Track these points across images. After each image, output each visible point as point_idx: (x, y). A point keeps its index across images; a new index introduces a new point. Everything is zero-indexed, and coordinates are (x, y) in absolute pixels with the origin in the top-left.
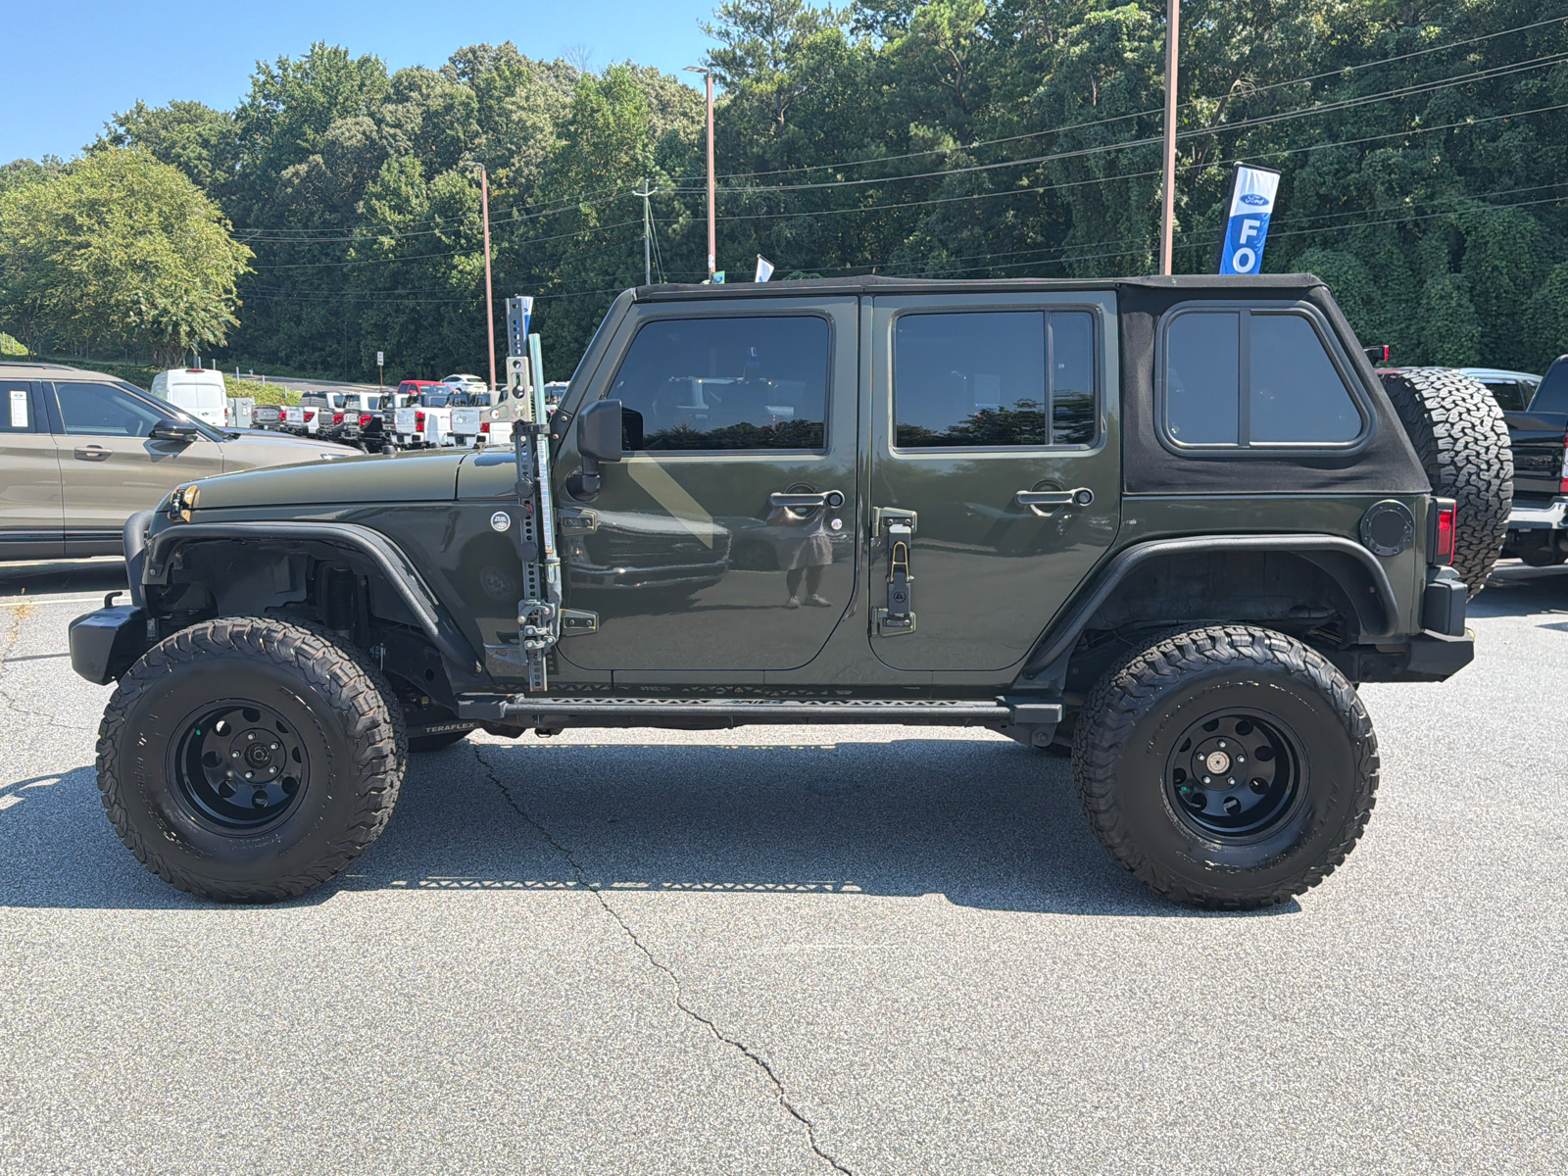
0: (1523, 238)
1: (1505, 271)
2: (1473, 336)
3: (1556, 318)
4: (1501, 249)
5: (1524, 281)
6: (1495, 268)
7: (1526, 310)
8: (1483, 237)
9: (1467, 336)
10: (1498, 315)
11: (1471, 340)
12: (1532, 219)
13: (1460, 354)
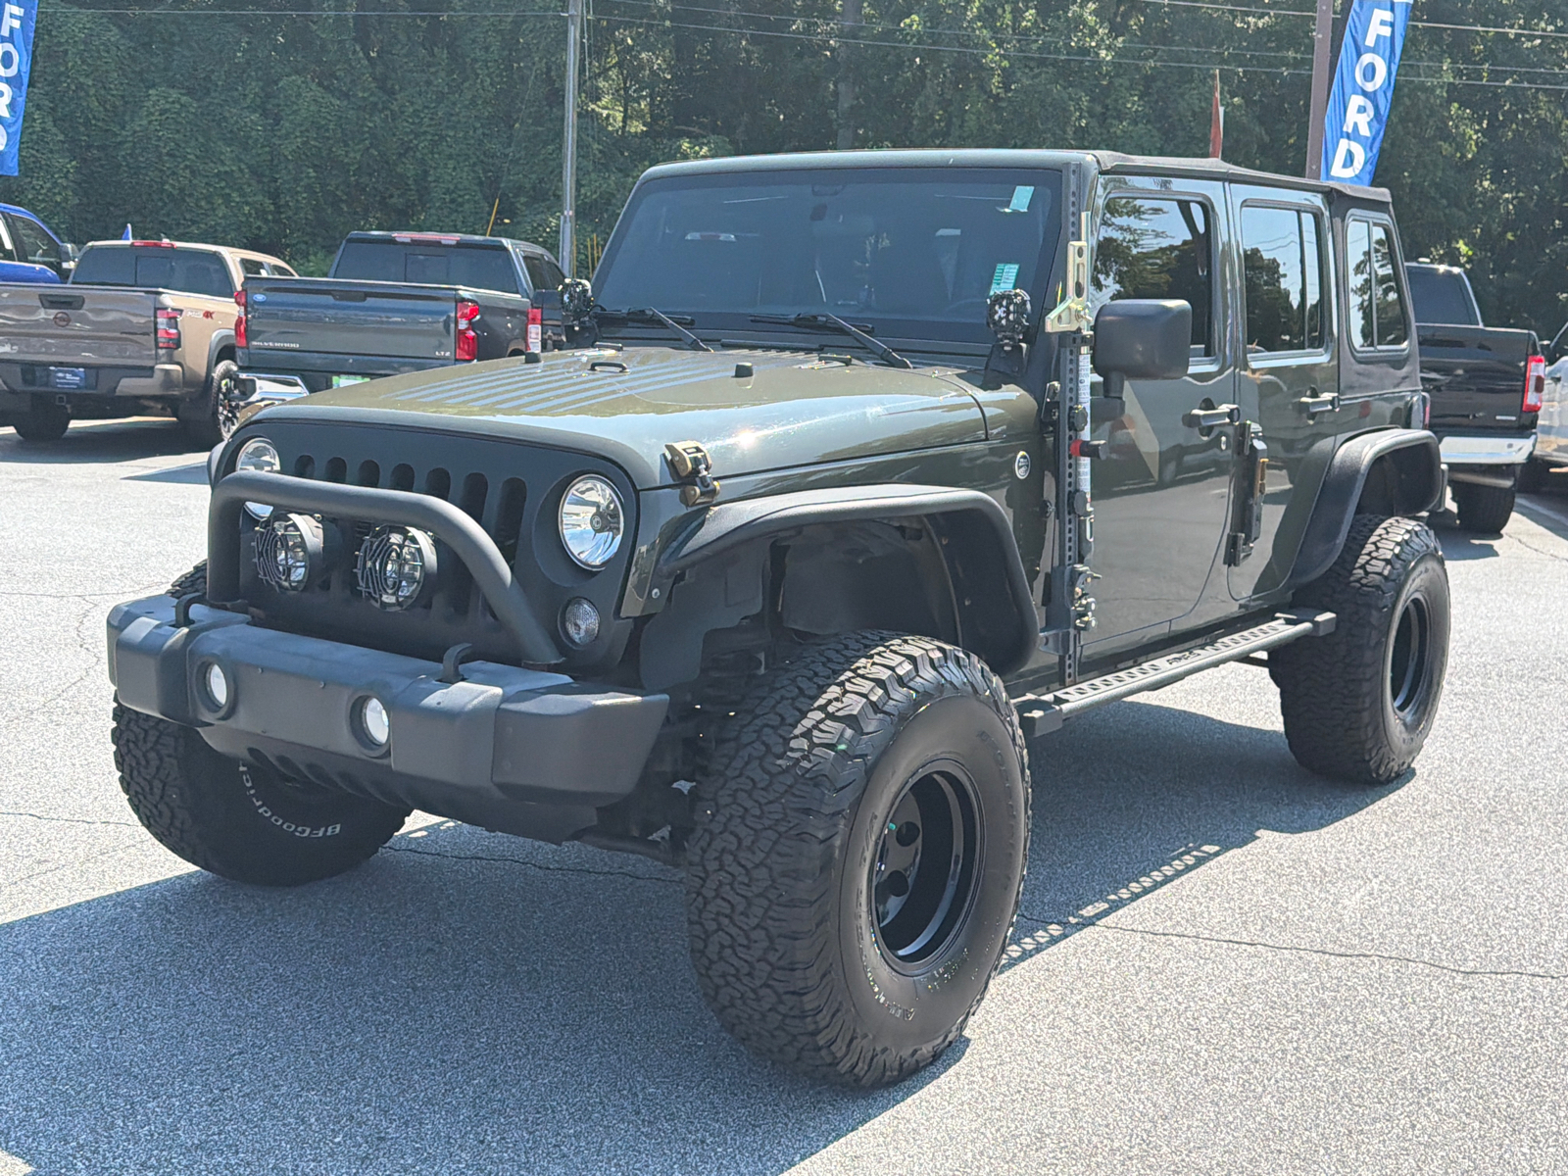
0: (108, 52)
1: (92, 92)
2: (68, 171)
3: (160, 157)
4: (84, 62)
5: (115, 107)
6: (80, 86)
7: (120, 143)
8: (60, 44)
9: (61, 171)
10: (89, 147)
11: (66, 177)
12: (115, 30)
13: (55, 194)
